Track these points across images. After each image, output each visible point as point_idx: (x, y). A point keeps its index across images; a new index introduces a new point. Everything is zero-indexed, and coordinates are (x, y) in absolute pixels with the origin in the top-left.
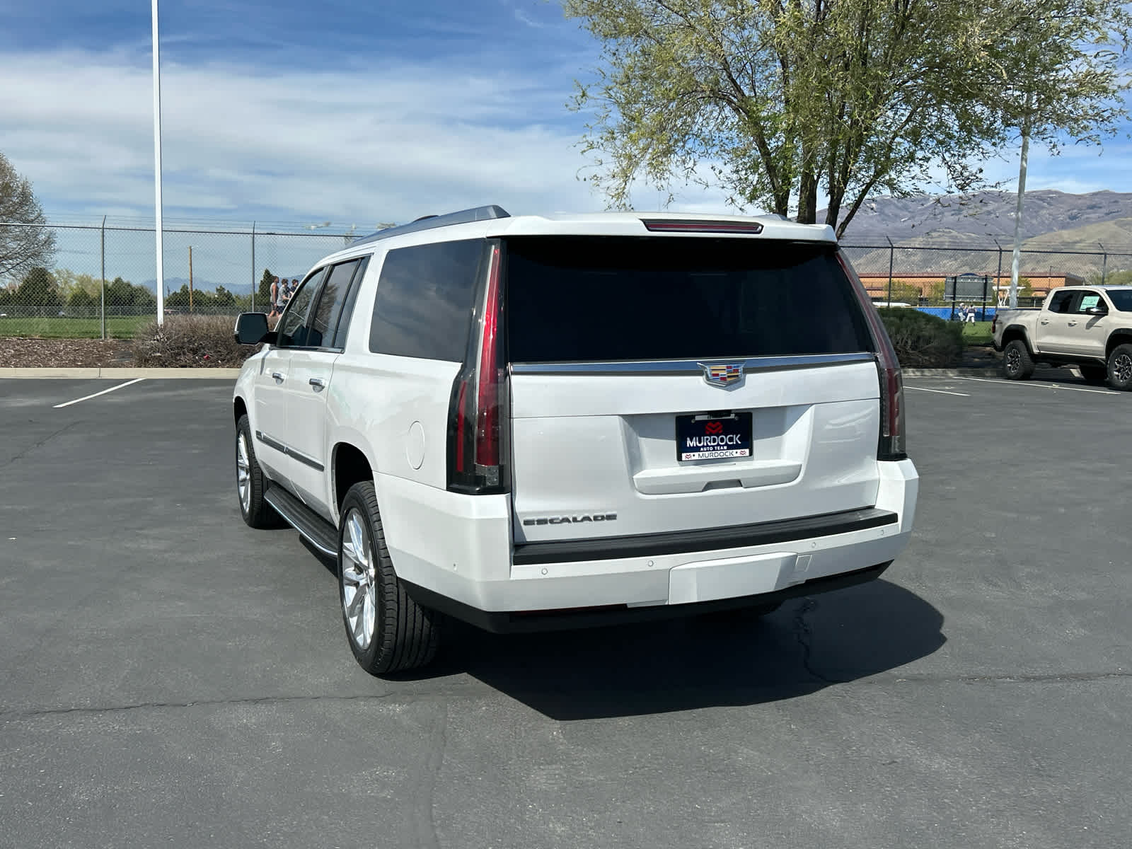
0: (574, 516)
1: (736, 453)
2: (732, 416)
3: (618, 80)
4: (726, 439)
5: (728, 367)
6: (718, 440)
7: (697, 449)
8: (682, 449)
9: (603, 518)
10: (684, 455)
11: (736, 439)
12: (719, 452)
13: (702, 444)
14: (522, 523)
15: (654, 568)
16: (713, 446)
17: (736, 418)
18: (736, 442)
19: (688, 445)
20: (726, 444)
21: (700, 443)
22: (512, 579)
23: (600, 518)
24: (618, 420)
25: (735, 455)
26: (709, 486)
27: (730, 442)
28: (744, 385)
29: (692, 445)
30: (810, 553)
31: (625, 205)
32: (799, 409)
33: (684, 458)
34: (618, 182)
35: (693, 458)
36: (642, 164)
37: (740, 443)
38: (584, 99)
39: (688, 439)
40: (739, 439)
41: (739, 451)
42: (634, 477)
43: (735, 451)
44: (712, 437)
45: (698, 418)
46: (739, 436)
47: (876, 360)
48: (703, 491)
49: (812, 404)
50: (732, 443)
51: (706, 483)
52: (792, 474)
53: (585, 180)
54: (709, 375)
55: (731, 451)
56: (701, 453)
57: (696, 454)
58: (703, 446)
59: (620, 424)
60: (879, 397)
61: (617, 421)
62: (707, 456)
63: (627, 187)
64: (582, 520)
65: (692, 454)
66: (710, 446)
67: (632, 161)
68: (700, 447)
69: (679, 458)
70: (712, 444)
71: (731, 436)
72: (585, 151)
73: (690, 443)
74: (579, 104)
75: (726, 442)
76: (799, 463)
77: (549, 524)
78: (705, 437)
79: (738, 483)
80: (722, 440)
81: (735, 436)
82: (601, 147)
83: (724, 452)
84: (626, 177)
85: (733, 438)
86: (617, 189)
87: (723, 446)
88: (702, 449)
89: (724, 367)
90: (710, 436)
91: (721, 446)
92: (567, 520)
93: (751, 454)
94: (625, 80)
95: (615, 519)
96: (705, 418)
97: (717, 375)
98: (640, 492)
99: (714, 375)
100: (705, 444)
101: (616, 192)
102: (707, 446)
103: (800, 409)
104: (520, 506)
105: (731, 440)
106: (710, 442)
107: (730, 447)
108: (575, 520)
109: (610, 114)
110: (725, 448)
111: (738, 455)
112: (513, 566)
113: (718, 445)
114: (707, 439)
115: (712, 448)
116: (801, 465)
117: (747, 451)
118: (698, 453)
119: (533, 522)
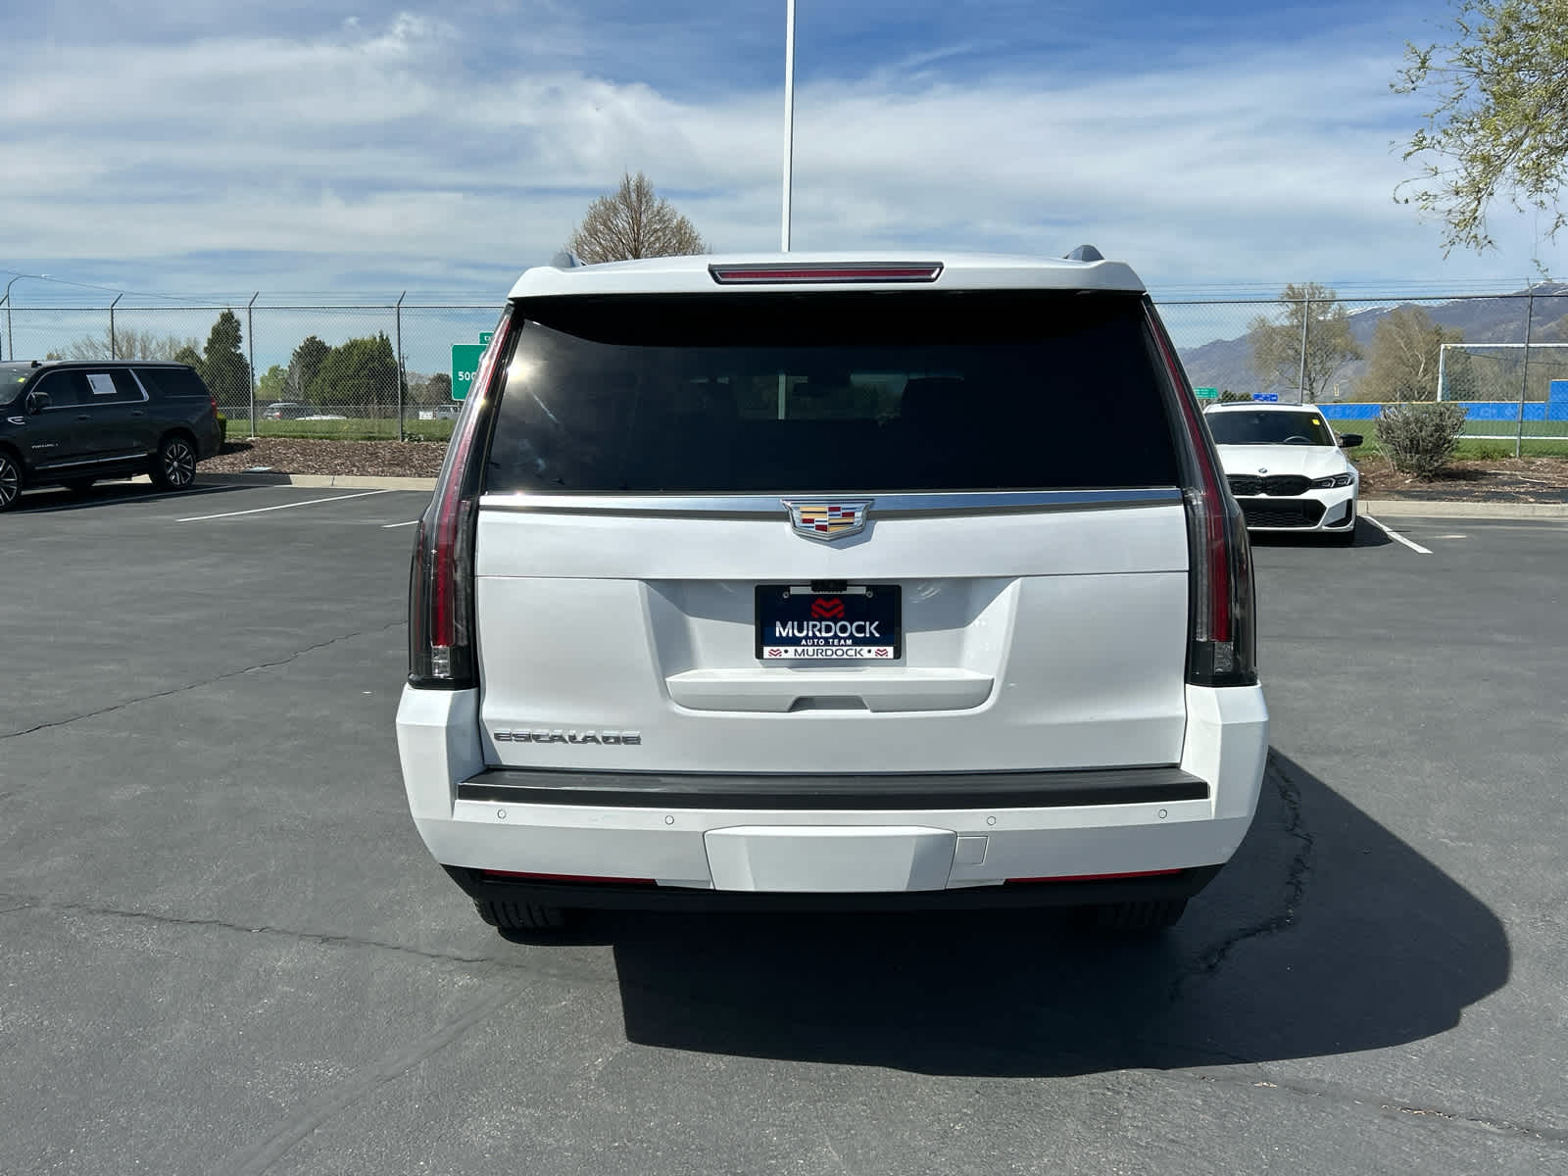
0: (572, 732)
1: (868, 652)
2: (862, 591)
3: (1489, 37)
4: (852, 628)
5: (831, 509)
6: (836, 628)
7: (794, 641)
8: (765, 639)
9: (617, 740)
10: (767, 650)
11: (871, 629)
12: (834, 648)
13: (805, 633)
14: (492, 737)
16: (826, 639)
17: (870, 595)
18: (871, 632)
19: (778, 634)
20: (851, 636)
21: (800, 630)
22: (455, 819)
23: (613, 740)
24: (637, 587)
25: (866, 655)
26: (800, 703)
27: (858, 632)
28: (868, 539)
29: (784, 634)
30: (985, 834)
31: (1475, 237)
32: (993, 585)
33: (766, 655)
34: (1466, 201)
35: (784, 656)
36: (1509, 169)
37: (877, 635)
38: (1421, 73)
39: (778, 623)
40: (875, 629)
41: (874, 649)
42: (667, 680)
43: (866, 649)
44: (823, 623)
45: (794, 591)
46: (877, 623)
47: (1186, 502)
48: (791, 710)
49: (1017, 577)
50: (862, 635)
51: (793, 699)
52: (977, 693)
53: (1407, 201)
54: (797, 521)
55: (858, 648)
56: (800, 649)
57: (791, 649)
58: (807, 637)
59: (641, 594)
60: (1187, 569)
61: (636, 591)
62: (811, 653)
63: (1481, 209)
64: (585, 740)
65: (782, 649)
66: (819, 638)
67: (1491, 165)
68: (800, 639)
69: (759, 655)
70: (824, 635)
71: (863, 623)
72: (1410, 154)
73: (780, 631)
74: (1413, 82)
75: (851, 633)
76: (991, 677)
77: (534, 741)
78: (811, 623)
79: (854, 702)
80: (843, 629)
81: (868, 623)
82: (1437, 146)
83: (845, 649)
84: (1477, 192)
85: (865, 626)
86: (1463, 213)
87: (845, 639)
88: (804, 642)
89: (825, 508)
90: (820, 621)
91: (840, 638)
92: (561, 738)
93: (898, 654)
94: (1503, 34)
95: (639, 743)
96: (808, 591)
97: (812, 521)
98: (677, 703)
99: (805, 521)
100: (810, 634)
101: (1462, 218)
102: (815, 636)
103: (997, 583)
104: (489, 711)
105: (861, 629)
106: (820, 631)
107: (857, 642)
108: (573, 739)
109: (1467, 92)
110: (849, 642)
111: (872, 655)
112: (458, 801)
113: (836, 636)
114: (814, 626)
115: (823, 642)
116: (993, 680)
117: (890, 650)
118: (793, 648)
119: (509, 737)
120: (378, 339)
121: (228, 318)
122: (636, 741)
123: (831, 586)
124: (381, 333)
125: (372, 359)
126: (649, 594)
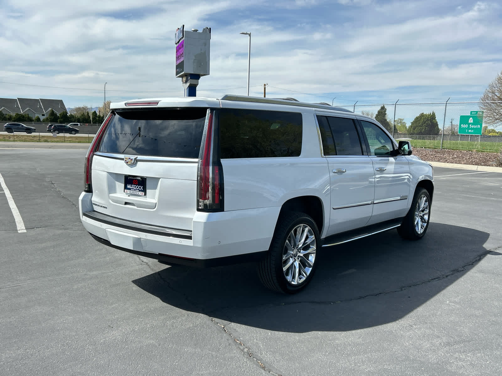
0: (100, 204)
1: (140, 193)
2: (139, 178)
5: (129, 158)
7: (130, 189)
8: (126, 188)
10: (125, 190)
12: (135, 192)
15: (102, 227)
16: (135, 189)
17: (141, 180)
21: (131, 187)
24: (106, 173)
32: (158, 180)
33: (125, 192)
35: (127, 192)
37: (142, 190)
39: (128, 185)
42: (110, 195)
44: (135, 185)
46: (142, 187)
48: (124, 205)
49: (161, 178)
51: (125, 202)
52: (154, 206)
54: (125, 161)
58: (132, 189)
59: (106, 175)
60: (196, 180)
62: (132, 192)
64: (101, 206)
65: (127, 190)
70: (135, 188)
71: (140, 186)
73: (129, 187)
78: (133, 185)
80: (137, 187)
83: (137, 192)
90: (134, 185)
91: (137, 189)
93: (145, 195)
98: (111, 200)
105: (140, 188)
107: (140, 191)
110: (138, 190)
111: (141, 194)
115: (134, 190)
116: (156, 203)
117: (143, 193)
118: (129, 191)
119: (96, 205)
120: (432, 114)
121: (383, 108)
122: (106, 208)
123: (131, 176)
124: (433, 112)
125: (428, 120)
126: (108, 175)
